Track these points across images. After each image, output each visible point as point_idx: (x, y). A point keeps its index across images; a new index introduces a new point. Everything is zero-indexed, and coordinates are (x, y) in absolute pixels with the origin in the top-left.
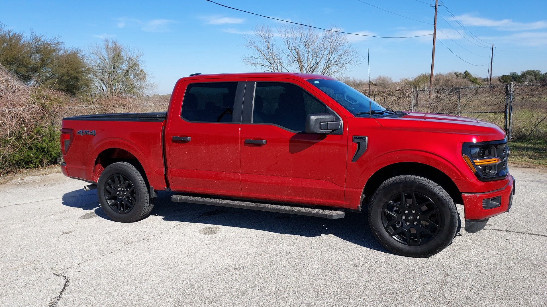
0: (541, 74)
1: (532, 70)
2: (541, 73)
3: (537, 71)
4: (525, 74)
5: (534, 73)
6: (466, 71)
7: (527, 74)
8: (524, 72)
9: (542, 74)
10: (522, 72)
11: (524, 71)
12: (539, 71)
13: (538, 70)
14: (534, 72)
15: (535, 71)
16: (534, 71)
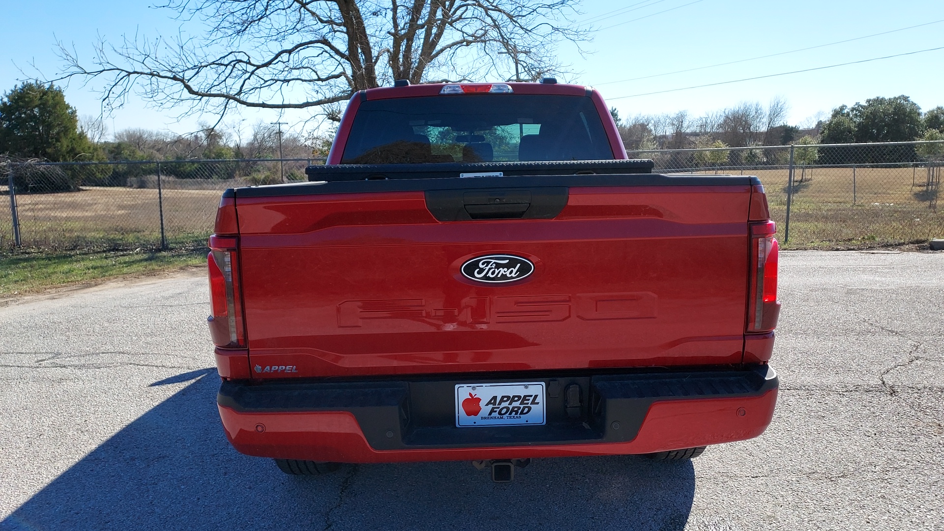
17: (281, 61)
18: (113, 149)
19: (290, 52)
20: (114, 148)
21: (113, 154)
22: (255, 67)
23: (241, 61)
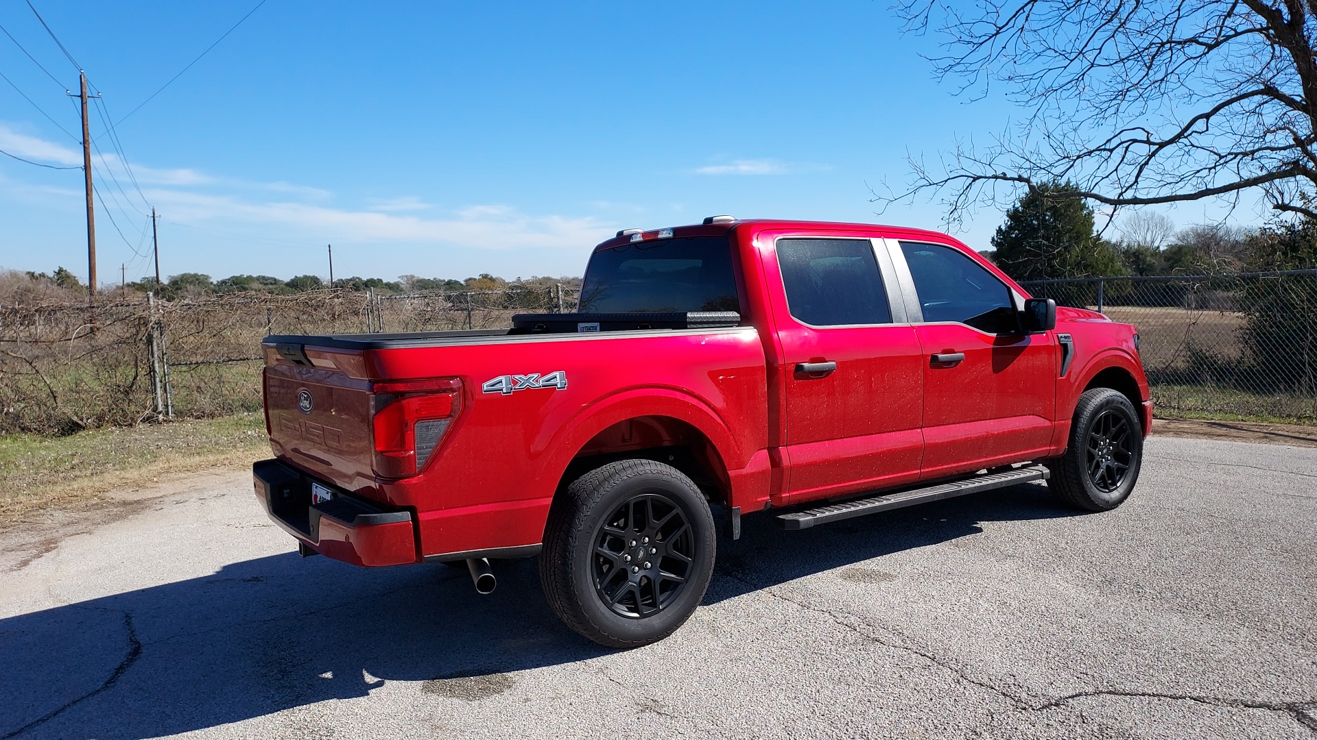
0: (212, 283)
1: (192, 273)
2: (211, 280)
3: (202, 275)
4: (177, 281)
5: (197, 280)
6: (61, 270)
7: (182, 281)
8: (174, 277)
9: (215, 283)
10: (170, 276)
11: (176, 275)
12: (207, 277)
13: (206, 274)
14: (197, 277)
15: (198, 275)
16: (195, 275)
17: (1196, 132)
18: (1171, 255)
19: (1207, 116)
20: (1173, 253)
21: (1170, 262)
22: (1157, 146)
23: (1135, 141)
